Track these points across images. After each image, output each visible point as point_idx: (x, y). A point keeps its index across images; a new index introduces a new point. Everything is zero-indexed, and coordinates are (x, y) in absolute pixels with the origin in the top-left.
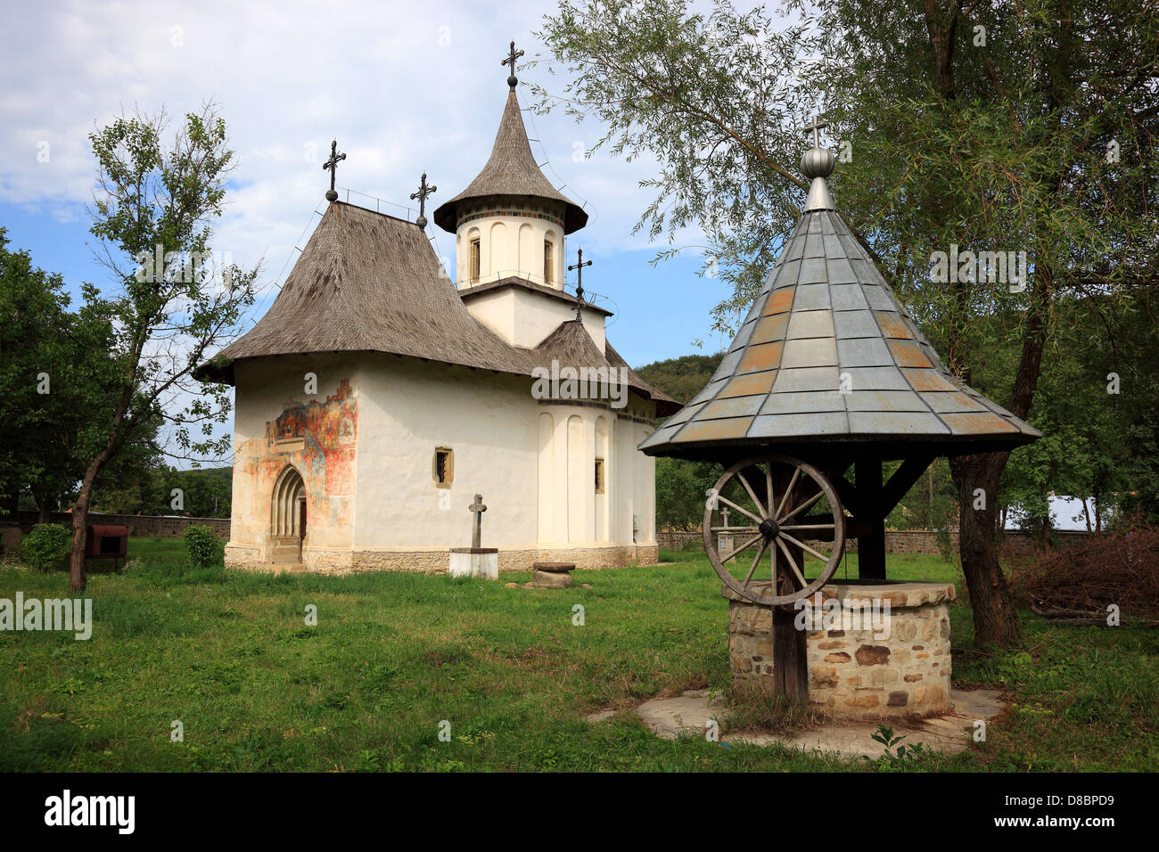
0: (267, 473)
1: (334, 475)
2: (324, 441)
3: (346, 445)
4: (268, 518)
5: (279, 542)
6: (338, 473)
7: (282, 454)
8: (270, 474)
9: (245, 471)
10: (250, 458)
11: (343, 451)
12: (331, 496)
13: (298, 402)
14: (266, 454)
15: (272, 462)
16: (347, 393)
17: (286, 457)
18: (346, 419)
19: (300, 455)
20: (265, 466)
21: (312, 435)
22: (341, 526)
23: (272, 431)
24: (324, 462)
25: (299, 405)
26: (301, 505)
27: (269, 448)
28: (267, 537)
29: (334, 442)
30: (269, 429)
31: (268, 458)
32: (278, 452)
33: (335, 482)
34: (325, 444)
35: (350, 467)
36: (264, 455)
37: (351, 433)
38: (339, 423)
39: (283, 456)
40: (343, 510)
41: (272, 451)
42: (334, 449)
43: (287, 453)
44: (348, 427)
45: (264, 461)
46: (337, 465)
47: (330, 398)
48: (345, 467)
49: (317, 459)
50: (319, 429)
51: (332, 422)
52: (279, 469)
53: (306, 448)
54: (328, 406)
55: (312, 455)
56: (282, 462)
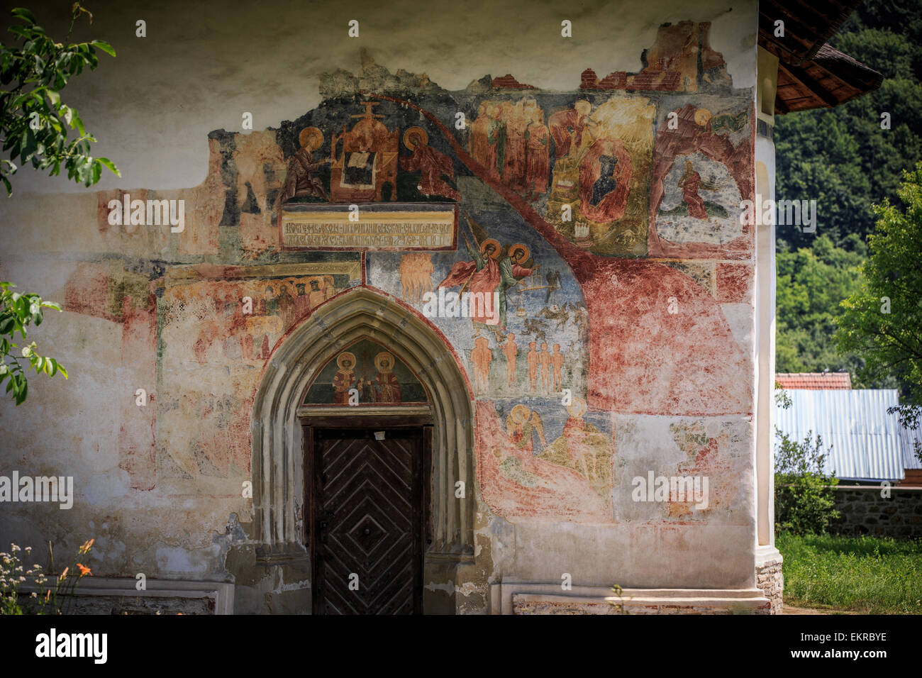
3: (693, 249)
7: (316, 257)
9: (76, 306)
11: (684, 267)
12: (622, 417)
13: (412, 75)
14: (215, 251)
15: (252, 282)
16: (701, 72)
17: (346, 268)
18: (692, 157)
19: (428, 265)
20: (203, 292)
21: (499, 199)
22: (686, 519)
23: (248, 169)
24: (576, 298)
25: (417, 85)
26: (306, 436)
27: (229, 229)
28: (232, 553)
29: (629, 233)
30: (229, 157)
31: (228, 265)
32: (289, 249)
33: (640, 371)
34: (577, 235)
35: (722, 324)
36: (201, 252)
37: (721, 208)
38: (651, 168)
39: (324, 264)
40: (693, 466)
41: (248, 242)
42: (632, 257)
43: (348, 254)
44: (709, 186)
45: (199, 275)
46: (646, 312)
47: (601, 76)
48: (695, 319)
49: (530, 284)
50: (538, 181)
51: (613, 162)
52: (302, 309)
53: (463, 242)
54: (589, 107)
55: (501, 271)
56: (321, 286)
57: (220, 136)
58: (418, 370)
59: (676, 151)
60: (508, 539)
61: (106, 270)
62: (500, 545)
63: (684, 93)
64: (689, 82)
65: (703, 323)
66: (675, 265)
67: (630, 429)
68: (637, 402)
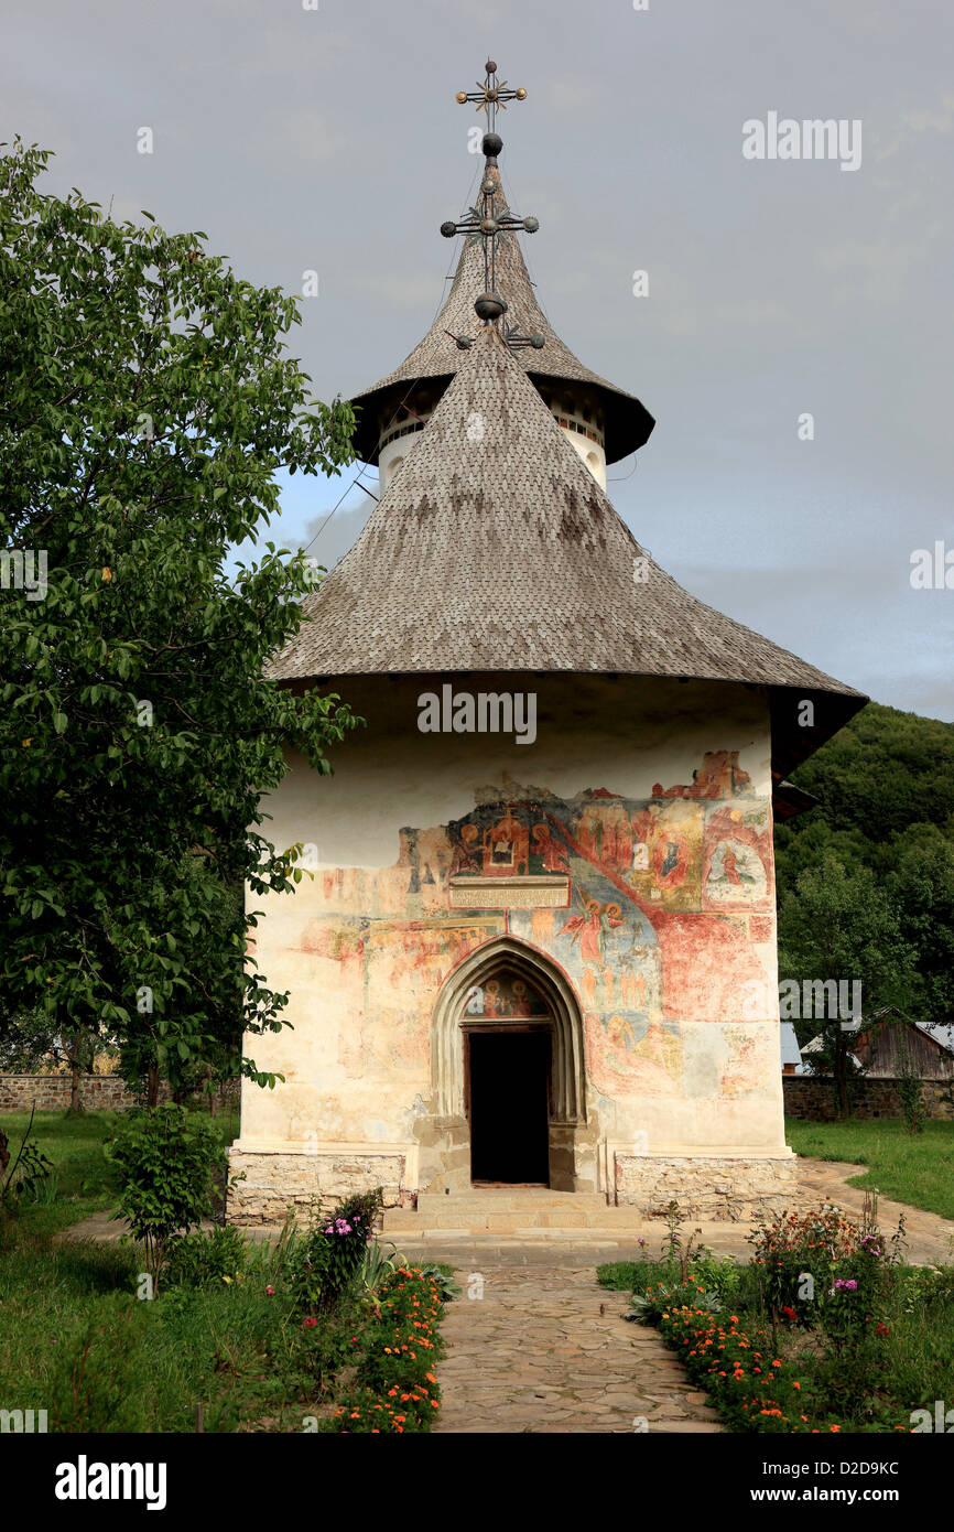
0: (410, 959)
1: (694, 975)
2: (648, 888)
3: (733, 906)
4: (423, 1075)
6: (709, 970)
7: (474, 913)
9: (308, 950)
10: (333, 914)
11: (727, 919)
12: (687, 1024)
13: (537, 789)
14: (404, 911)
15: (429, 932)
16: (734, 785)
17: (494, 922)
18: (730, 843)
19: (551, 919)
20: (396, 940)
21: (599, 873)
22: (735, 1096)
23: (427, 854)
24: (653, 941)
25: (541, 796)
26: (465, 1040)
27: (414, 895)
28: (417, 1123)
29: (688, 895)
30: (413, 845)
31: (413, 920)
32: (455, 908)
33: (698, 991)
34: (653, 897)
36: (395, 912)
37: (751, 877)
38: (702, 851)
40: (737, 1059)
41: (427, 904)
42: (691, 912)
43: (496, 912)
44: (742, 863)
45: (394, 927)
46: (702, 950)
47: (666, 789)
48: (736, 955)
49: (621, 931)
50: (625, 860)
51: (676, 847)
52: (464, 950)
53: (575, 902)
54: (659, 809)
55: (601, 923)
56: (477, 934)
57: (407, 831)
58: (543, 993)
59: (718, 839)
60: (610, 1111)
61: (330, 924)
62: (605, 1116)
63: (723, 799)
64: (726, 792)
65: (741, 957)
66: (721, 917)
67: (693, 1032)
68: (698, 1013)
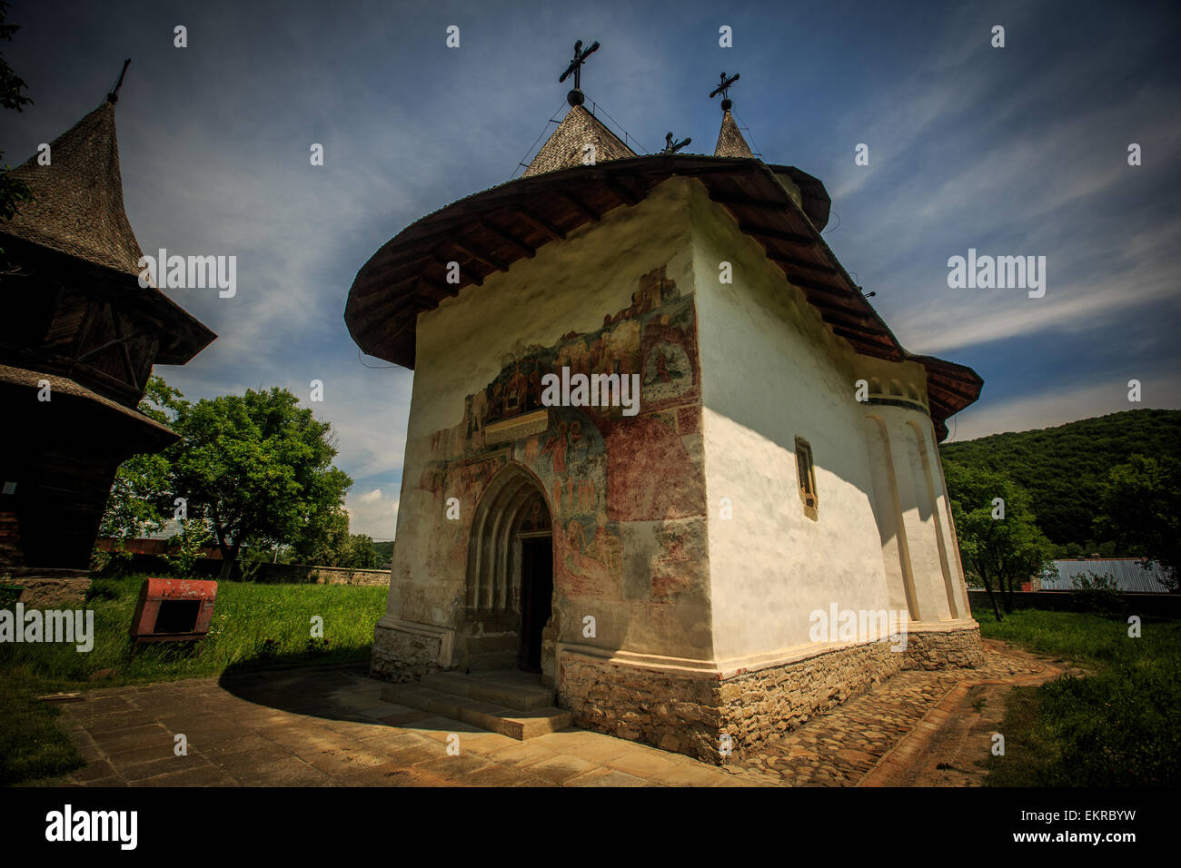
0: (462, 487)
1: (632, 475)
3: (664, 403)
4: (460, 574)
5: (481, 625)
6: (645, 469)
7: (495, 448)
8: (468, 487)
9: (422, 487)
10: (433, 462)
11: (659, 416)
12: (626, 524)
13: (534, 346)
14: (463, 453)
15: (473, 465)
16: (662, 294)
17: (506, 451)
18: (660, 346)
19: (536, 443)
20: (458, 474)
22: (665, 599)
23: (476, 411)
24: (602, 449)
25: (536, 349)
27: (469, 441)
28: (456, 612)
30: (470, 407)
31: (467, 459)
32: (487, 446)
33: (636, 491)
34: (602, 410)
35: (683, 451)
36: (459, 454)
37: (679, 372)
38: (640, 360)
39: (498, 451)
41: (474, 446)
42: (631, 418)
43: (507, 444)
44: (671, 361)
45: (458, 465)
46: (639, 450)
48: (666, 450)
49: (580, 444)
51: (619, 362)
52: (489, 476)
53: (551, 427)
54: (608, 335)
55: (567, 440)
57: (468, 398)
59: (652, 345)
60: (568, 611)
61: (432, 468)
62: (564, 615)
63: (654, 309)
64: (657, 303)
65: (672, 452)
66: (653, 417)
67: (631, 532)
